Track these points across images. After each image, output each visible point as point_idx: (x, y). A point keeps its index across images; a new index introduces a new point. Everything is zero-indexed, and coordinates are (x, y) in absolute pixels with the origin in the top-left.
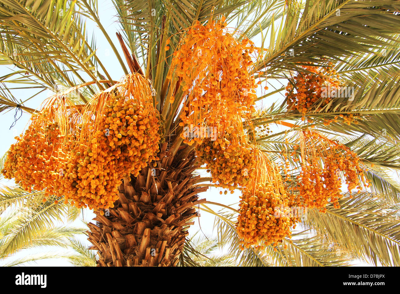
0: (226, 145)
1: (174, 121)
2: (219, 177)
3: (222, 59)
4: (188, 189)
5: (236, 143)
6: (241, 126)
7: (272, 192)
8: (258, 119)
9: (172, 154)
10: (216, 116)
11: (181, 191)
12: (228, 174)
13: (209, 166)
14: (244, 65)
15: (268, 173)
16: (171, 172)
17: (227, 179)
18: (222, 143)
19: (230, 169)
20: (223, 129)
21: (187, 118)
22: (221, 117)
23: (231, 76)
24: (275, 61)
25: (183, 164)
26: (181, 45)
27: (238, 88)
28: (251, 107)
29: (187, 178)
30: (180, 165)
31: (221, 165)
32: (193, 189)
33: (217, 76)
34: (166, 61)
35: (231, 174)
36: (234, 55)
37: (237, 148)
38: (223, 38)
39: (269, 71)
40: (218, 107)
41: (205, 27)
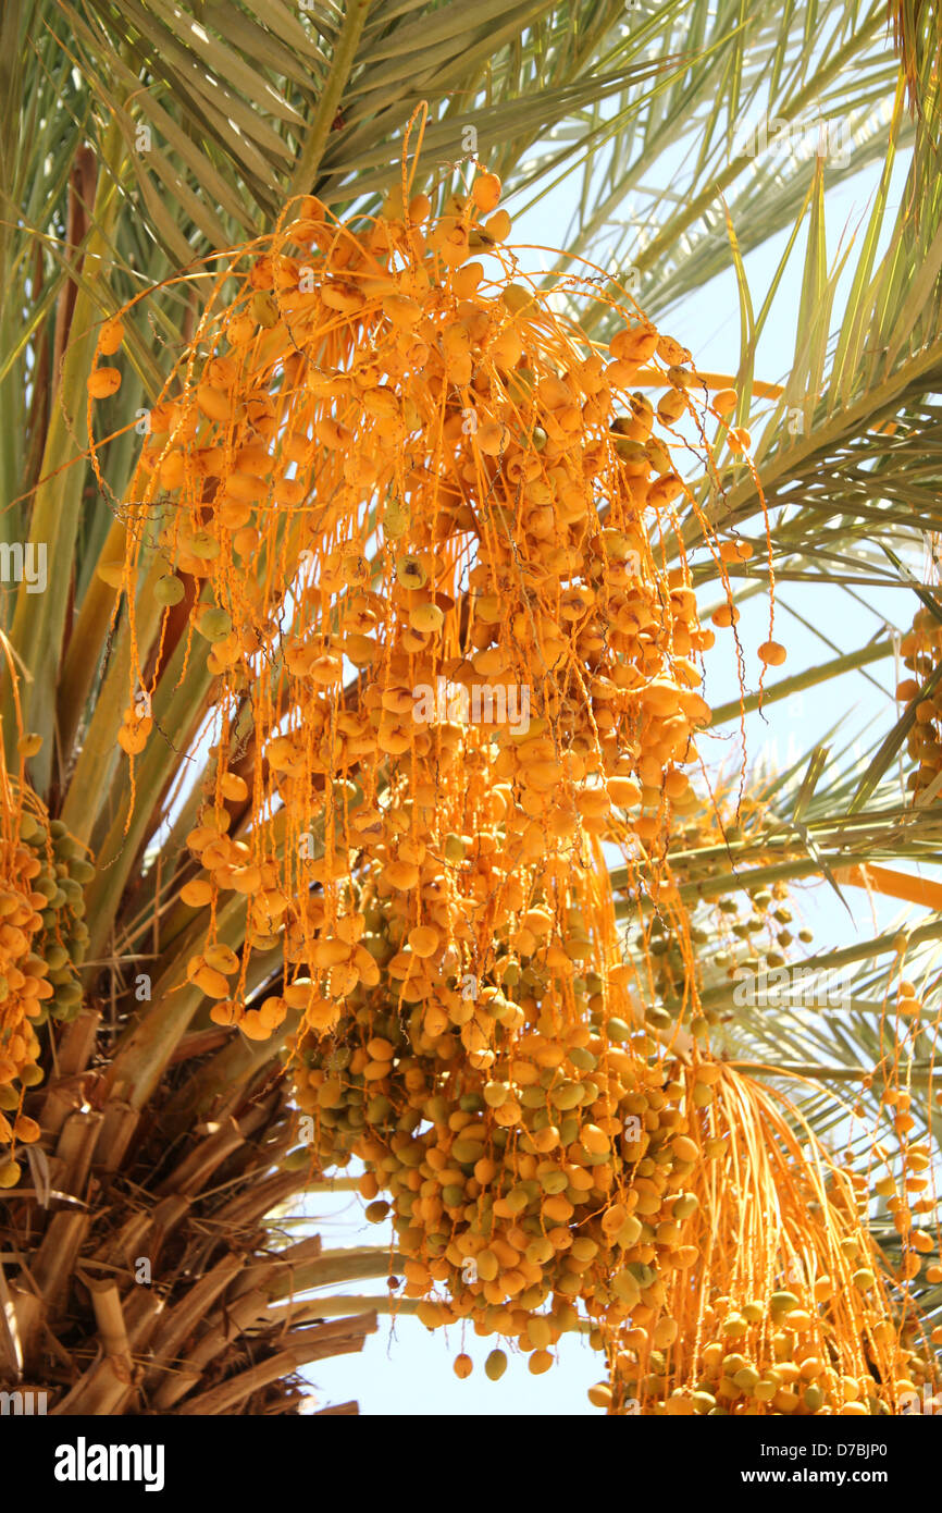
0: (501, 1034)
1: (148, 863)
2: (449, 1254)
3: (479, 458)
4: (234, 1333)
5: (566, 1022)
6: (604, 897)
7: (818, 1361)
8: (712, 856)
9: (130, 1088)
10: (435, 836)
11: (183, 1352)
12: (515, 1237)
13: (380, 1178)
14: (624, 495)
15: (787, 1225)
16: (118, 1220)
17: (508, 1272)
18: (474, 1020)
19: (524, 1202)
20: (481, 924)
21: (237, 852)
22: (467, 840)
23: (533, 568)
24: (830, 470)
25: (205, 1156)
26: (200, 362)
27: (579, 648)
28: (671, 779)
29: (228, 1258)
30: (183, 1170)
31: (468, 1172)
32: (269, 1334)
33: (445, 572)
34: (96, 468)
35: (532, 1235)
36: (557, 434)
37: (573, 1055)
38: (484, 318)
39: (787, 538)
40: (447, 774)
41: (363, 238)
